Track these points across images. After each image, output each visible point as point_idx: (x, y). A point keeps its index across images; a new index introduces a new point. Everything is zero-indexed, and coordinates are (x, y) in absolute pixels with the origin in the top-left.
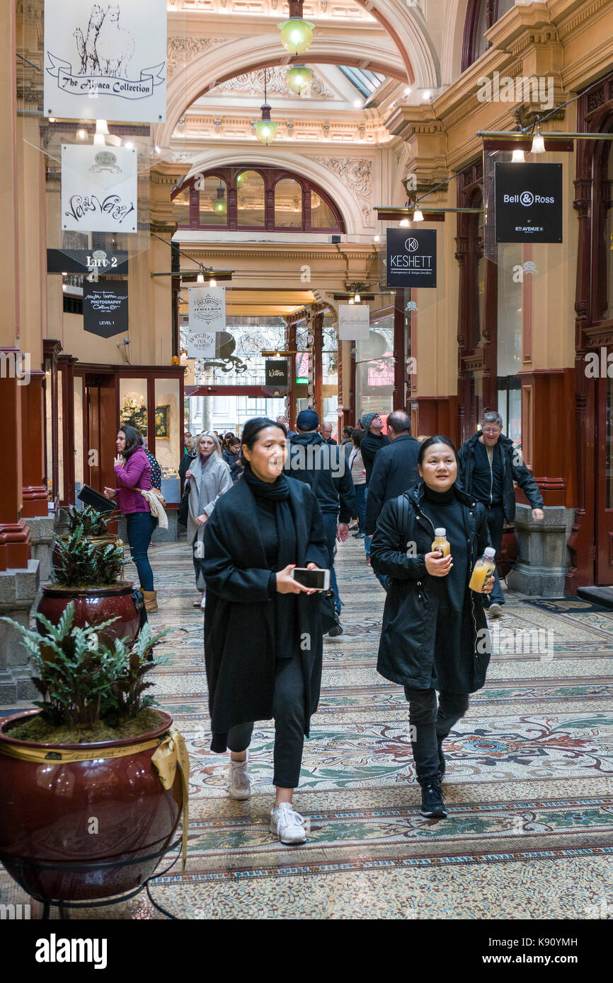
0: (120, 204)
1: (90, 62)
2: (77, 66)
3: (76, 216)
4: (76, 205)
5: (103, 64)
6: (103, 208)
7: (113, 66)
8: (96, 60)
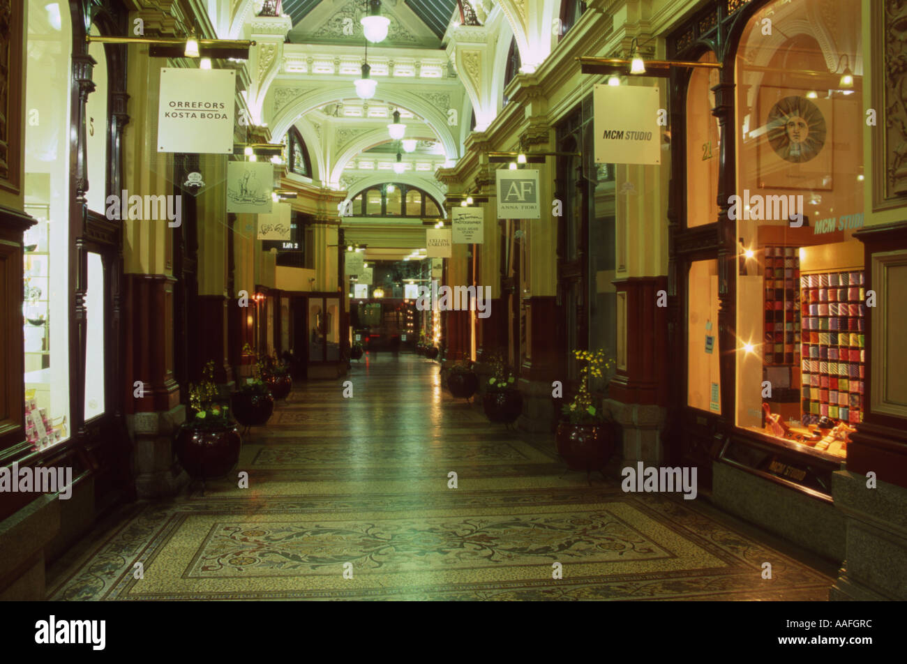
0: (283, 228)
1: (244, 192)
2: (239, 193)
3: (264, 233)
4: (264, 228)
5: (249, 192)
6: (276, 230)
7: (253, 193)
8: (246, 191)
